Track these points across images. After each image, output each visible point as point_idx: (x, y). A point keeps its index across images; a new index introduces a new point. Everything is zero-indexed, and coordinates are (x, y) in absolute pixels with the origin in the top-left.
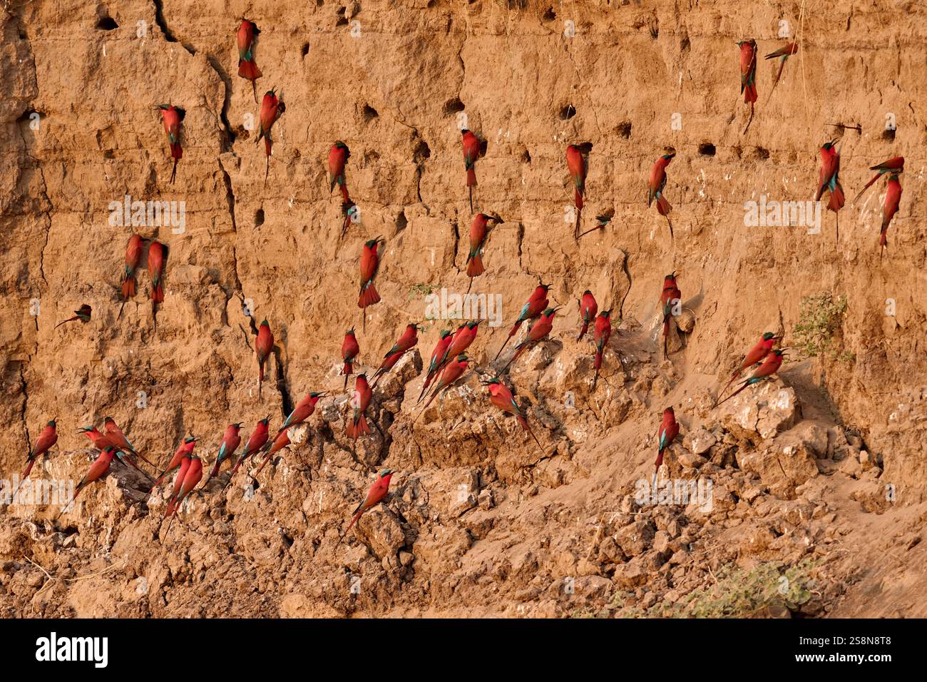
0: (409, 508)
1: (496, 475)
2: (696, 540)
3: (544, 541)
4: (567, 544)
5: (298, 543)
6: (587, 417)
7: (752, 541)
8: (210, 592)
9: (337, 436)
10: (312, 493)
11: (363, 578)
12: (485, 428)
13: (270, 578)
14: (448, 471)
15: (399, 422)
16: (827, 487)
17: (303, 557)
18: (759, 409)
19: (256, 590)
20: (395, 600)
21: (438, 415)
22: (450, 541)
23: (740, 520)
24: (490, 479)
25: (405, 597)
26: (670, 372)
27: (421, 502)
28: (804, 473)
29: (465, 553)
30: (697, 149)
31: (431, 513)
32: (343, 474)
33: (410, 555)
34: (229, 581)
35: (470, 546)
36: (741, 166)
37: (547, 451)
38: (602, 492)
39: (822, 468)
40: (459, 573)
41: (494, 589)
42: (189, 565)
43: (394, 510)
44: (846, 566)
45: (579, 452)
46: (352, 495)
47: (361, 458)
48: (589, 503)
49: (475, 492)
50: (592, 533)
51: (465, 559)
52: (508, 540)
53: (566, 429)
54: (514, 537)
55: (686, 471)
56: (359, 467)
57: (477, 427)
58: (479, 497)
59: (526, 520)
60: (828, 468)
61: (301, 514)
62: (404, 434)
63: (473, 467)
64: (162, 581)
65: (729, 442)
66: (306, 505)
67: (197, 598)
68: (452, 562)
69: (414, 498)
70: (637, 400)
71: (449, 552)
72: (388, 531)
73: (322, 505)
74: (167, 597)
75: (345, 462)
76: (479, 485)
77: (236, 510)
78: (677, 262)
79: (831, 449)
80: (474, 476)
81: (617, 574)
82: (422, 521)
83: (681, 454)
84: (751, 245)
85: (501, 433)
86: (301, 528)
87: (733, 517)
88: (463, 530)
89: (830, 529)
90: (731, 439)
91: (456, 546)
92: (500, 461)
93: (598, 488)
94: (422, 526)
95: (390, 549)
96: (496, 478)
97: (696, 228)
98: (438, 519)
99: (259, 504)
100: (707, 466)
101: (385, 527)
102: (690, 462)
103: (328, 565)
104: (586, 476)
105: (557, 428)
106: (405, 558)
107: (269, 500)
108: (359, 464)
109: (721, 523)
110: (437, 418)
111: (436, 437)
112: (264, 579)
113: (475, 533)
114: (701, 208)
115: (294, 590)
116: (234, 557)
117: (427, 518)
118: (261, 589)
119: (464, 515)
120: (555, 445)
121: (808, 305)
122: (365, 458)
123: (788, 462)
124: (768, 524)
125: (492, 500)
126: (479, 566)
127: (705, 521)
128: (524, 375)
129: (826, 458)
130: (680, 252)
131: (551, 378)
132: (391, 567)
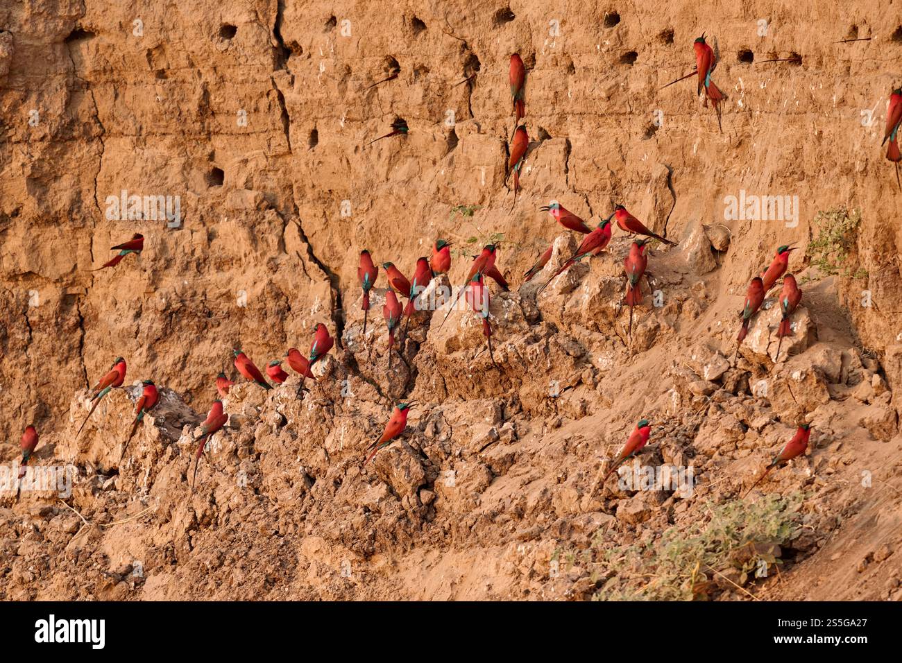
0: (430, 443)
1: (521, 406)
2: (703, 472)
3: (560, 476)
4: (574, 479)
5: (320, 482)
6: (613, 344)
7: (755, 472)
8: (231, 536)
9: (362, 368)
10: (334, 429)
11: (382, 518)
12: (506, 357)
13: (290, 520)
14: (471, 403)
15: (424, 352)
16: (835, 414)
17: (324, 497)
18: (771, 332)
19: (277, 533)
20: (415, 541)
21: (461, 344)
22: (470, 478)
23: (749, 450)
24: (514, 410)
25: (425, 538)
26: (702, 294)
27: (443, 437)
28: (814, 399)
29: (484, 490)
30: (736, 57)
31: (454, 448)
32: (367, 408)
33: (431, 493)
34: (251, 524)
35: (490, 483)
36: (776, 73)
37: (570, 380)
38: (622, 422)
39: (834, 394)
40: (477, 511)
41: (511, 528)
42: (214, 507)
43: (413, 445)
44: (844, 497)
45: (603, 380)
46: (374, 430)
47: (384, 391)
48: (608, 435)
49: (498, 425)
50: (597, 467)
51: (484, 497)
52: (528, 476)
53: (591, 356)
54: (535, 472)
55: (695, 400)
56: (383, 400)
57: (498, 356)
58: (501, 430)
59: (546, 454)
60: (841, 394)
61: (323, 451)
62: (428, 366)
63: (497, 399)
64: (187, 525)
65: (742, 367)
66: (329, 442)
67: (218, 542)
68: (471, 500)
69: (436, 432)
70: (665, 324)
71: (469, 489)
72: (407, 468)
73: (344, 442)
74: (193, 542)
75: (369, 395)
76: (503, 417)
77: (263, 448)
78: (717, 177)
79: (845, 373)
80: (496, 408)
81: (619, 510)
82: (443, 458)
83: (692, 381)
84: (781, 156)
85: (525, 363)
86: (323, 466)
87: (741, 447)
88: (483, 466)
89: (834, 459)
90: (745, 365)
91: (476, 483)
92: (523, 391)
93: (618, 418)
94: (445, 462)
95: (409, 487)
96: (521, 410)
97: (735, 140)
98: (460, 454)
99: (284, 442)
100: (718, 393)
101: (404, 464)
102: (701, 390)
103: (349, 505)
104: (609, 406)
105: (582, 355)
106: (425, 496)
107: (294, 437)
108: (383, 398)
109: (730, 454)
110: (459, 347)
111: (458, 367)
112: (284, 521)
113: (496, 469)
114: (740, 119)
115: (313, 532)
116: (258, 498)
117: (450, 454)
118: (281, 532)
119: (486, 450)
120: (579, 374)
121: (825, 220)
122: (389, 391)
123: (797, 388)
124: (772, 454)
125: (515, 433)
126: (496, 504)
127: (714, 452)
128: (550, 300)
129: (840, 382)
130: (720, 166)
131: (577, 302)
132: (411, 507)
